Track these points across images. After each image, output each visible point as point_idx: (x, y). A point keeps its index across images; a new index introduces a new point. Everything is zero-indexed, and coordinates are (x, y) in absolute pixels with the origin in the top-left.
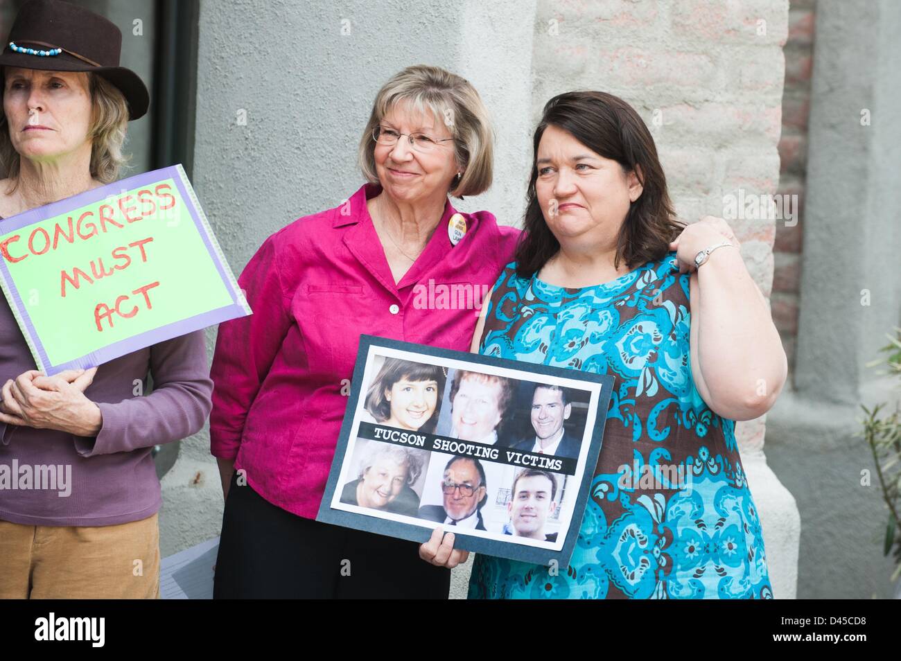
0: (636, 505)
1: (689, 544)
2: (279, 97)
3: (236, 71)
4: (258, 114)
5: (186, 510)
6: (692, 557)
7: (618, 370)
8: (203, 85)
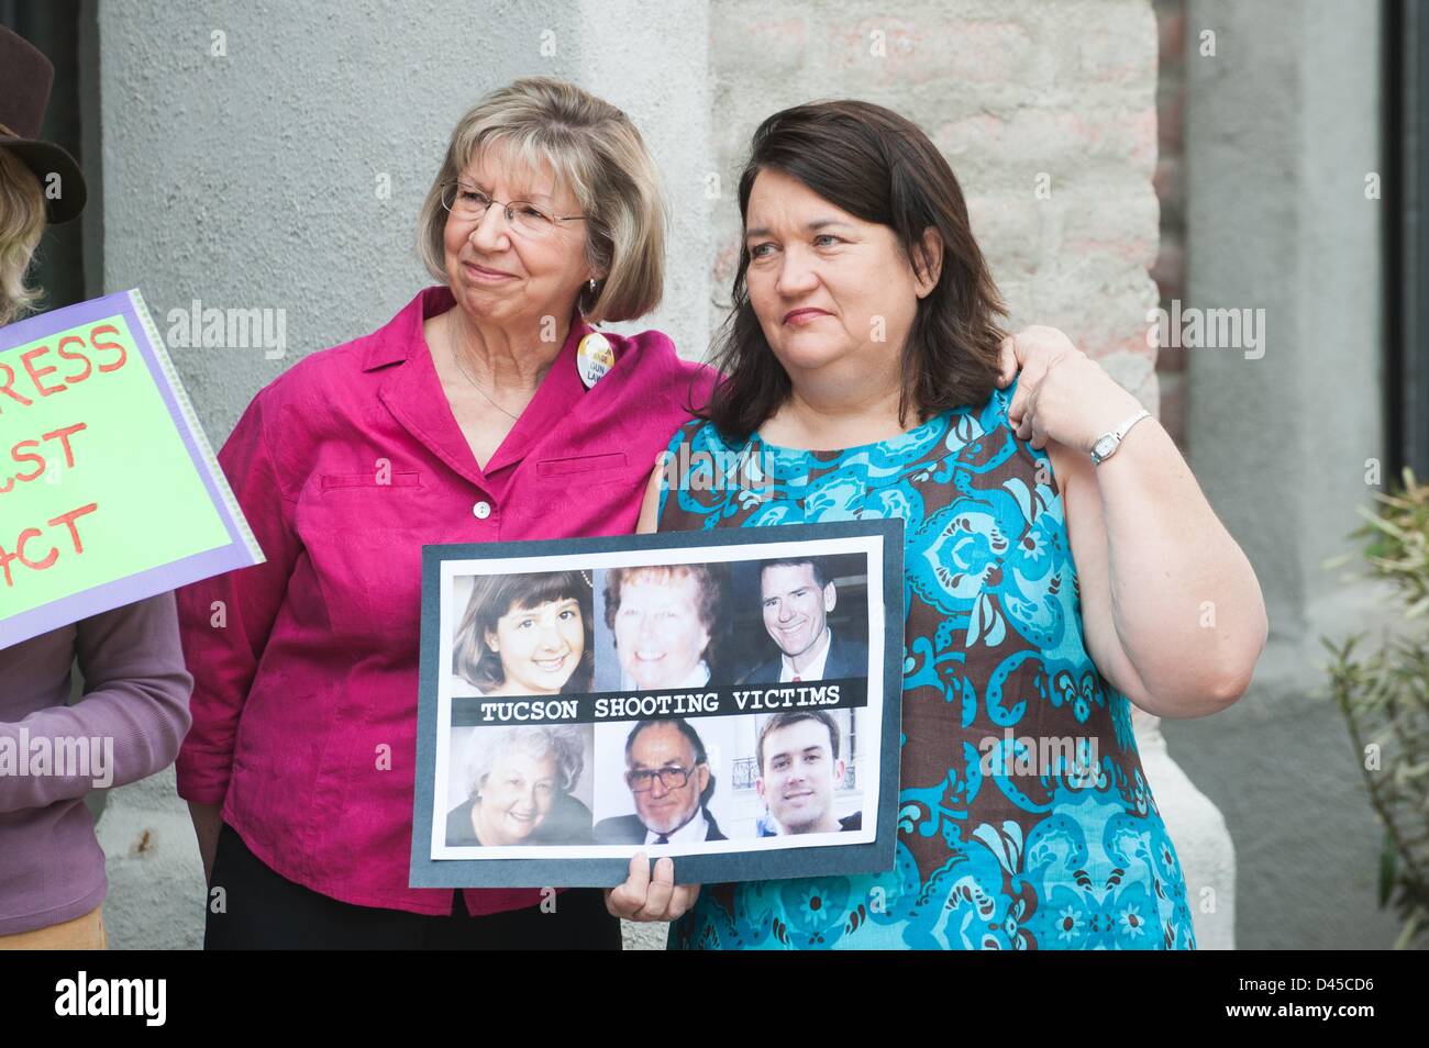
0: (971, 843)
1: (1064, 915)
2: (253, 143)
3: (172, 100)
4: (218, 175)
5: (128, 901)
6: (1069, 938)
7: (931, 600)
8: (114, 131)
